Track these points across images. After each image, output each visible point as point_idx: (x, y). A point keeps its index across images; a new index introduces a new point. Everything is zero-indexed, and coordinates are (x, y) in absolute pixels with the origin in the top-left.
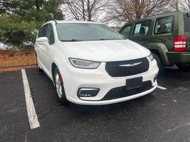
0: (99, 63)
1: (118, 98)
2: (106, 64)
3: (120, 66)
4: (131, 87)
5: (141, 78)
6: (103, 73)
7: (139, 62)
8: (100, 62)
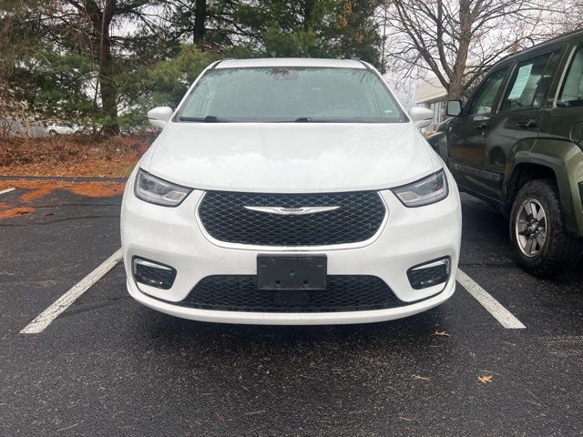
0: (188, 190)
1: (236, 310)
2: (205, 197)
3: (248, 210)
4: (278, 282)
5: (322, 260)
6: (186, 223)
7: (326, 205)
8: (191, 190)
